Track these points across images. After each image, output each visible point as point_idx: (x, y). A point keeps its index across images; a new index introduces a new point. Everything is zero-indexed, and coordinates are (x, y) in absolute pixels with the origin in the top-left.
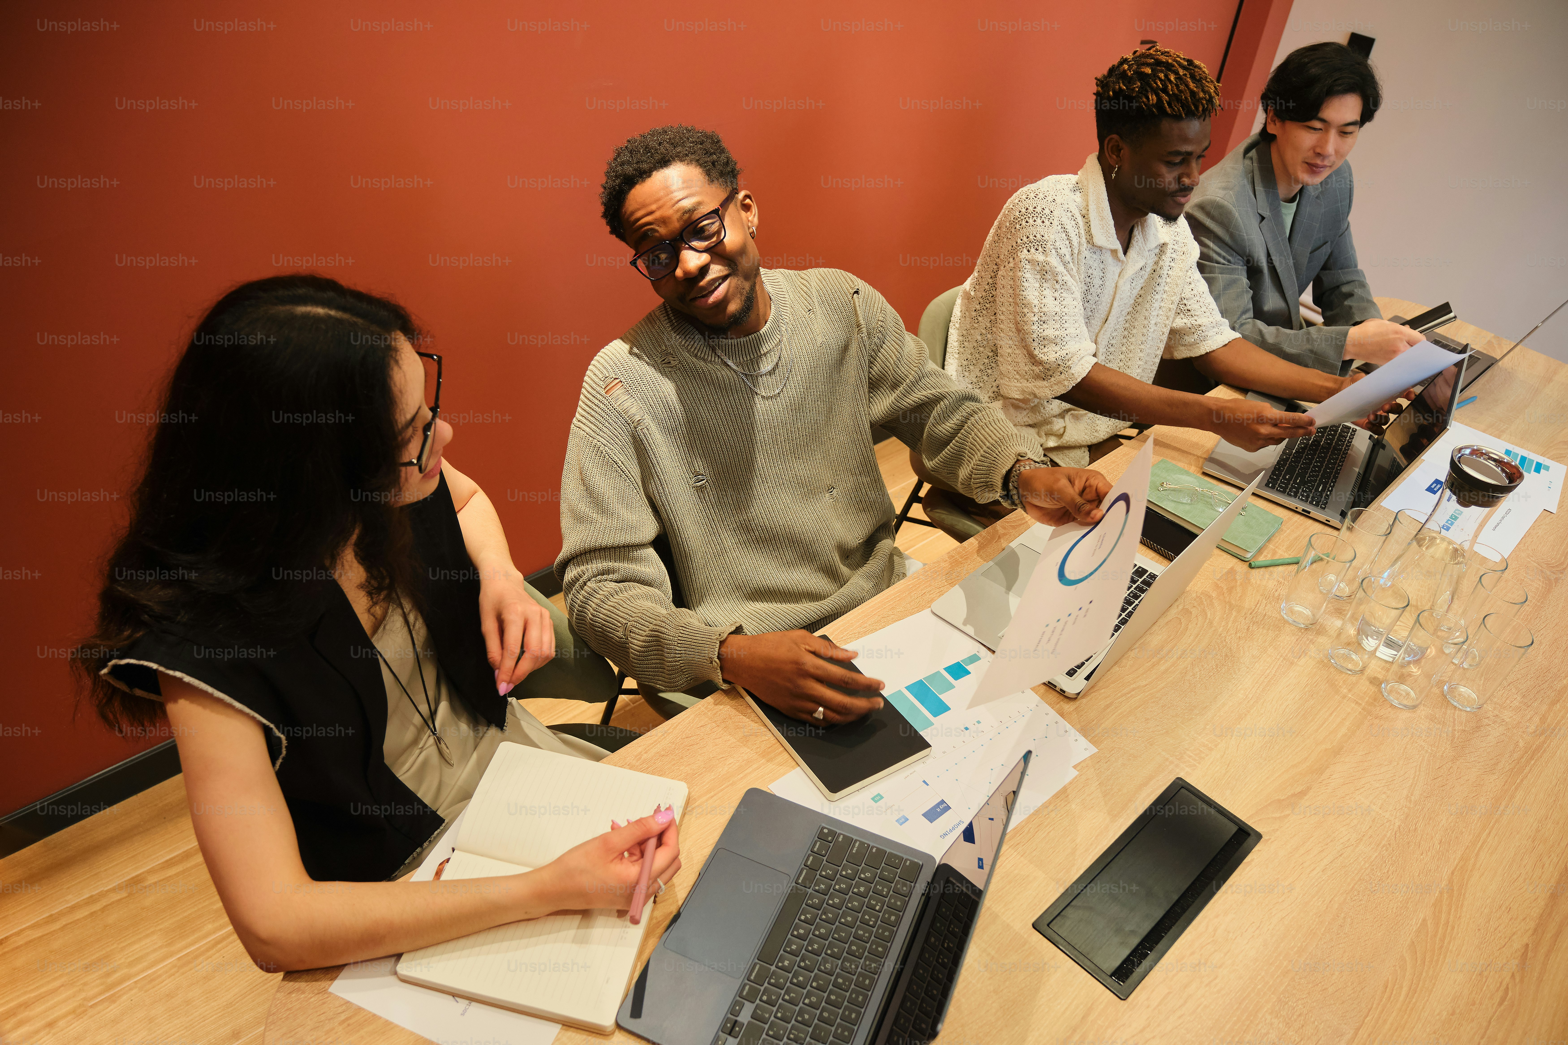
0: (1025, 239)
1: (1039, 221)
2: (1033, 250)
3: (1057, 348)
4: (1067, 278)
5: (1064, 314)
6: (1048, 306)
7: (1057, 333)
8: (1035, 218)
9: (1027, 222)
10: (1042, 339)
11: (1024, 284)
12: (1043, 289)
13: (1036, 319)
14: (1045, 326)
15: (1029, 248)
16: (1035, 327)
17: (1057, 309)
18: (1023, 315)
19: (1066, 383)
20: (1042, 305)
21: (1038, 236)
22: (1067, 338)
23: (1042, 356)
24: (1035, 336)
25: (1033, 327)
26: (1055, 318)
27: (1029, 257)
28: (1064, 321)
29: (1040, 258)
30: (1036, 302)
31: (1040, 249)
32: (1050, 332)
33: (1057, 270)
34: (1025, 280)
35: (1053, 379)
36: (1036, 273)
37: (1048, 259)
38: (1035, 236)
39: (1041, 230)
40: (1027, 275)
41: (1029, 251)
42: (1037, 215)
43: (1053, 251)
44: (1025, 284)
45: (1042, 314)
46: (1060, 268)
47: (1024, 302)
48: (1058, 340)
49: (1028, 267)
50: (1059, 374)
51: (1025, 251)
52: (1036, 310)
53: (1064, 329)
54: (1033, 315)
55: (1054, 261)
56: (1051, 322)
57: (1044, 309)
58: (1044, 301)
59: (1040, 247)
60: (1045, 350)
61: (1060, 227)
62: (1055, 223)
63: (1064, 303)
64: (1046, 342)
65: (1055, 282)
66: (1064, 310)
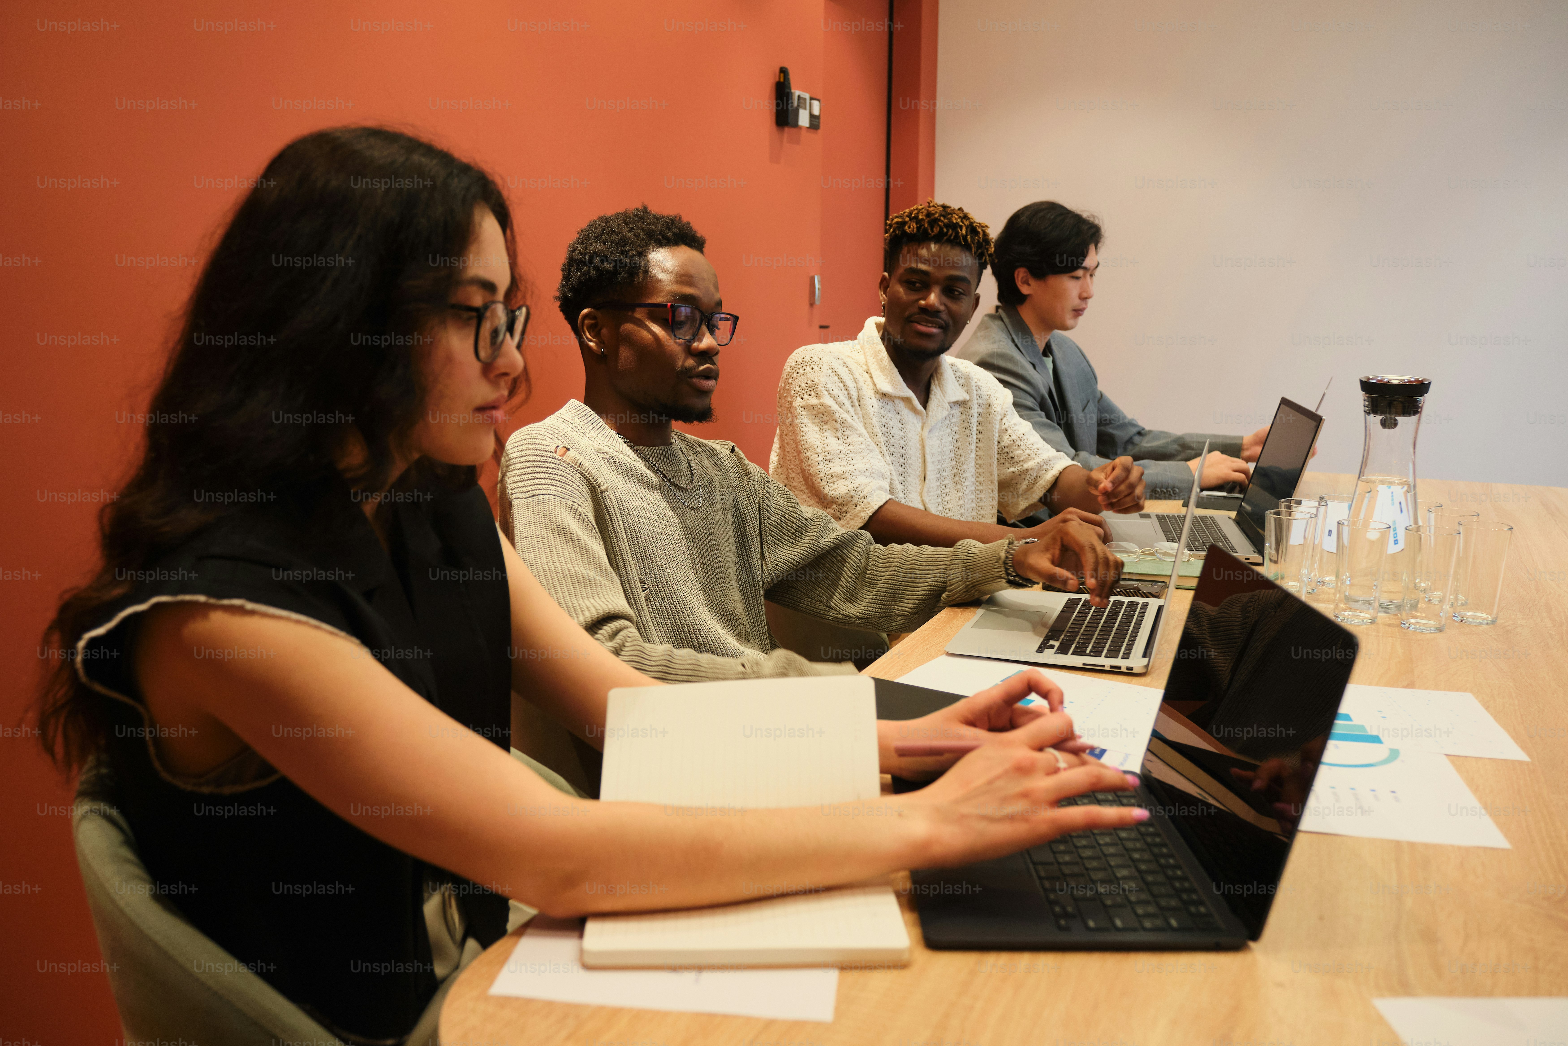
0: (798, 389)
1: (808, 369)
2: (806, 396)
3: (848, 482)
4: (845, 416)
5: (849, 452)
6: (831, 445)
7: (844, 469)
8: (805, 367)
9: (798, 373)
10: (830, 476)
11: (803, 429)
12: (824, 431)
13: (820, 458)
14: (831, 465)
15: (802, 395)
16: (821, 467)
17: (841, 448)
18: (807, 460)
19: (862, 514)
20: (825, 445)
21: (809, 382)
22: (856, 473)
23: (833, 492)
24: (822, 475)
25: (819, 467)
26: (840, 456)
27: (803, 403)
28: (850, 459)
29: (814, 401)
30: (818, 443)
31: (813, 393)
32: (836, 468)
33: (832, 408)
34: (803, 425)
35: (848, 515)
36: (814, 417)
37: (821, 401)
38: (807, 383)
39: (811, 375)
40: (805, 421)
41: (802, 398)
42: (806, 364)
43: (826, 393)
44: (805, 429)
45: (826, 453)
46: (835, 407)
47: (806, 446)
48: (847, 475)
49: (803, 413)
50: (854, 507)
51: (799, 399)
52: (819, 450)
53: (852, 466)
54: (817, 455)
55: (828, 401)
56: (837, 461)
57: (827, 449)
58: (826, 441)
59: (812, 392)
60: (835, 486)
61: (830, 371)
62: (825, 367)
63: (848, 441)
64: (834, 479)
65: (834, 422)
66: (848, 448)
